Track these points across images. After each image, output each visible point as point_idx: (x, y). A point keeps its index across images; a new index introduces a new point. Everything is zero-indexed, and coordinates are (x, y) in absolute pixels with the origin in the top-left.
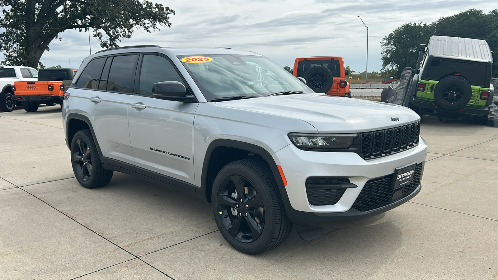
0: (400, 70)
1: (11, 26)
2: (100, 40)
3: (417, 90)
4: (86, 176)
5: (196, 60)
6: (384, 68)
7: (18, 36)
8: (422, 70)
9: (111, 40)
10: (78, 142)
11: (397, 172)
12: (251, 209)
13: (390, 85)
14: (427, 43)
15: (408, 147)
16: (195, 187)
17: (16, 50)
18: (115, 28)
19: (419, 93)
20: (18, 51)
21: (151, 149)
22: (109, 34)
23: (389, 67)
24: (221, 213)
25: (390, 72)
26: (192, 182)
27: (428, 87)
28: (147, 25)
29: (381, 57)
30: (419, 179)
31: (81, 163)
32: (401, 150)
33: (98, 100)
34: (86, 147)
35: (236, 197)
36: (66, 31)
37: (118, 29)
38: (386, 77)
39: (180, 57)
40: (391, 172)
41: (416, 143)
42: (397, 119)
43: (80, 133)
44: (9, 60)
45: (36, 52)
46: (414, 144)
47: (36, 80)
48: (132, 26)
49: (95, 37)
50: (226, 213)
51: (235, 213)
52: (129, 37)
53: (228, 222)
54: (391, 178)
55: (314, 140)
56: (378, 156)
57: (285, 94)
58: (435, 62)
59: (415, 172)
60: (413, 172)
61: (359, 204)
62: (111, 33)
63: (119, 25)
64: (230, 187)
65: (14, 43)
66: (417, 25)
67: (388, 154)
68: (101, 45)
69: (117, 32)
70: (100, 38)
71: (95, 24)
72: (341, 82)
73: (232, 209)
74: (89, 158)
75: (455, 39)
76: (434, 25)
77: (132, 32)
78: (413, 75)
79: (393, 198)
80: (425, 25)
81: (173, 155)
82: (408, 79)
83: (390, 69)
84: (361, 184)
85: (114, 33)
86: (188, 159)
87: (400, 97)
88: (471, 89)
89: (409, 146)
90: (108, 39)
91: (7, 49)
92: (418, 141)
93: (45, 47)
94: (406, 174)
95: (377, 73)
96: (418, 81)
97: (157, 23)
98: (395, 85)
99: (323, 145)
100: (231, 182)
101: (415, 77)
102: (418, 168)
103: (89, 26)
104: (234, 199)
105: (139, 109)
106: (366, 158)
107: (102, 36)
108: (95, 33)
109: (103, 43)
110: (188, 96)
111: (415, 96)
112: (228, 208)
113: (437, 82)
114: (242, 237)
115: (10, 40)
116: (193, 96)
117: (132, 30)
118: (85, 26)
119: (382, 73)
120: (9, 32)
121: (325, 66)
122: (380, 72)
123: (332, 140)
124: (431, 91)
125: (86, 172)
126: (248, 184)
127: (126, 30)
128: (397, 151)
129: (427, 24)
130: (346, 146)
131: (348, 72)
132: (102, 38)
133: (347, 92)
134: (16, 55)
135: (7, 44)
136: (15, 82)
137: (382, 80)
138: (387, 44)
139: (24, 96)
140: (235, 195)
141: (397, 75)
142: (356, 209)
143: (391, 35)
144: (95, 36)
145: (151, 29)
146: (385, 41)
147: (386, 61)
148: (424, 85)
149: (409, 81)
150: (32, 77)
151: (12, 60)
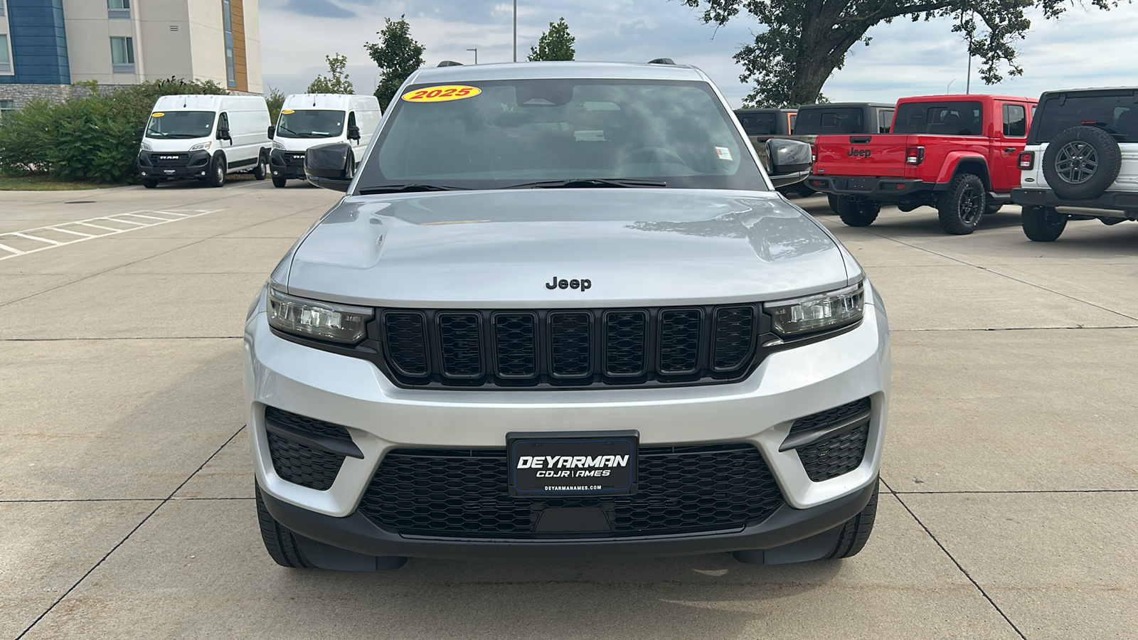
1: (779, 19)
2: (969, 39)
9: (993, 37)
15: (653, 381)
17: (779, 68)
20: (780, 73)
22: (989, 22)
32: (596, 384)
45: (815, 73)
49: (957, 31)
56: (466, 385)
61: (382, 508)
68: (969, 49)
70: (969, 34)
77: (1058, 13)
89: (668, 378)
90: (987, 34)
93: (837, 61)
103: (935, 8)
107: (974, 29)
108: (958, 22)
109: (976, 46)
117: (1059, 8)
118: (926, 6)
120: (773, 32)
132: (975, 33)
134: (776, 80)
142: (376, 519)
144: (957, 29)
151: (769, 91)
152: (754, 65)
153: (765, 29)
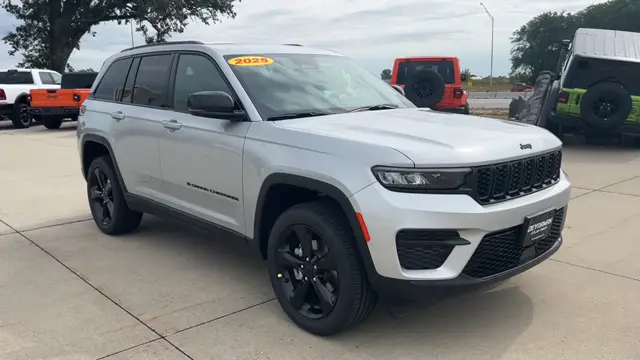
0: (536, 74)
1: (32, 17)
2: (145, 36)
3: (557, 100)
4: (107, 219)
5: (250, 61)
6: (513, 72)
7: (40, 30)
8: (564, 74)
9: (159, 35)
10: (97, 172)
11: (527, 222)
12: (320, 271)
13: (522, 94)
14: (572, 38)
15: (544, 186)
16: (246, 239)
17: (38, 47)
18: (164, 19)
19: (560, 105)
20: (39, 50)
21: (189, 184)
22: (155, 27)
23: (520, 70)
24: (280, 276)
25: (522, 77)
26: (243, 231)
27: (572, 98)
28: (205, 16)
29: (511, 57)
30: (558, 230)
31: (100, 200)
32: (534, 190)
33: (121, 116)
34: (106, 179)
35: (301, 255)
36: (102, 23)
37: (168, 20)
38: (516, 83)
39: (227, 58)
40: (519, 222)
41: (555, 179)
42: (529, 146)
43: (99, 161)
44: (29, 61)
45: (63, 51)
46: (553, 181)
47: (59, 87)
48: (186, 17)
50: (287, 276)
51: (299, 276)
52: (181, 31)
53: (289, 289)
54: (519, 231)
55: (410, 176)
56: (501, 199)
57: (372, 109)
58: (582, 63)
59: (553, 221)
60: (550, 221)
61: (473, 268)
62: (159, 25)
63: (169, 16)
64: (292, 240)
65: (35, 39)
66: (559, 14)
67: (516, 195)
69: (167, 25)
70: (145, 33)
71: (138, 14)
72: (455, 90)
73: (295, 271)
74: (110, 194)
75: (610, 33)
76: (581, 14)
77: (185, 25)
78: (552, 82)
79: (522, 258)
80: (569, 14)
81: (217, 193)
82: (545, 86)
83: (522, 72)
84: (475, 241)
85: (162, 27)
86: (237, 199)
87: (535, 110)
88: (631, 100)
89: (546, 184)
90: (155, 33)
91: (26, 47)
92: (558, 176)
93: (75, 44)
94: (541, 225)
95: (504, 77)
96: (559, 89)
97: (218, 13)
98: (527, 95)
99: (422, 185)
100: (294, 234)
101: (556, 83)
102: (558, 216)
103: (130, 17)
104: (297, 257)
105: (173, 129)
106: (483, 202)
107: (147, 30)
108: (138, 26)
109: (149, 40)
110: (236, 112)
111: (555, 110)
112: (289, 269)
113: (584, 91)
114: (309, 310)
115: (30, 35)
116: (243, 112)
117: (185, 22)
118: (124, 17)
119: (511, 78)
120: (28, 25)
121: (435, 69)
122: (508, 77)
123: (435, 176)
124: (577, 103)
125: (107, 213)
126: (316, 237)
127: (178, 22)
128: (529, 191)
129: (572, 14)
130: (455, 186)
131: (465, 77)
132: (147, 33)
133: (463, 103)
134: (37, 54)
135: (25, 40)
136: (31, 91)
137: (512, 87)
138: (518, 40)
139: (43, 108)
140: (299, 252)
141: (532, 81)
142: (468, 274)
143: (523, 29)
144: (138, 30)
145: (210, 21)
146: (516, 36)
147: (517, 62)
148: (566, 96)
149: (547, 90)
150: (54, 83)
151: (32, 61)
152: (16, 45)
153: (22, 22)
